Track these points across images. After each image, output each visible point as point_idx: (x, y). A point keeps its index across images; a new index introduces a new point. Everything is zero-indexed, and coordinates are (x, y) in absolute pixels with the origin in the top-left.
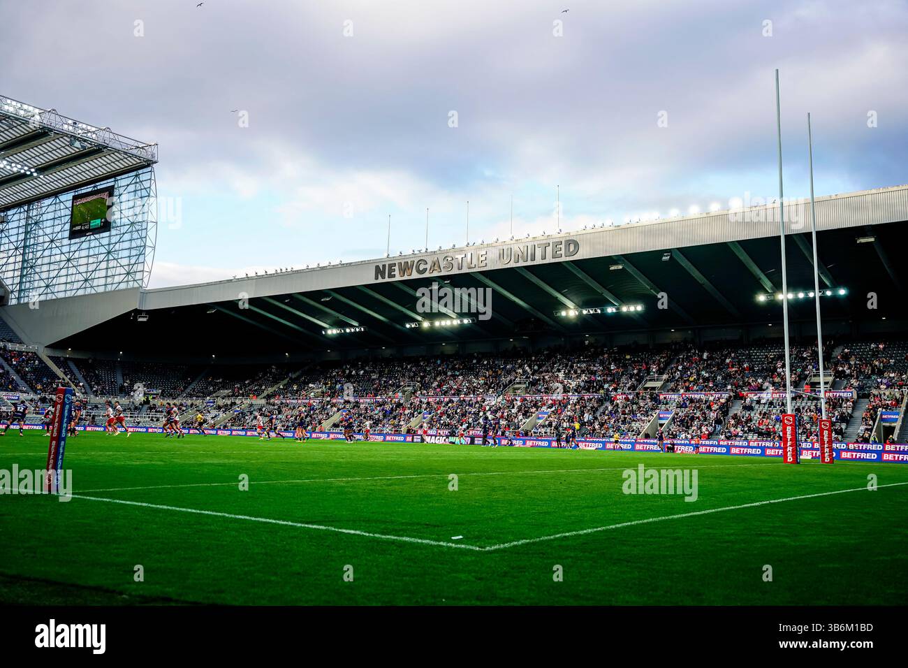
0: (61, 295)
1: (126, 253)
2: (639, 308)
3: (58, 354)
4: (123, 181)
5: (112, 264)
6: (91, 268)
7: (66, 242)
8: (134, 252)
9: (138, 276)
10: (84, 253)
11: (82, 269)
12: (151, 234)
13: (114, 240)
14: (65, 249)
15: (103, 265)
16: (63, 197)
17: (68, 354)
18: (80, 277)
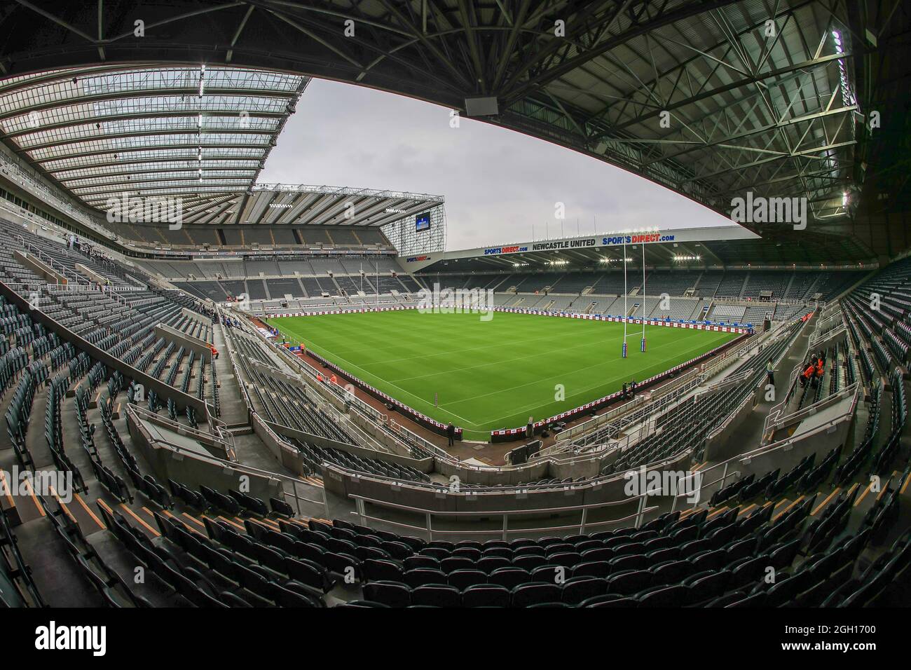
0: (416, 254)
1: (437, 238)
2: (631, 260)
3: (417, 275)
4: (433, 210)
5: (432, 242)
6: (425, 243)
7: (415, 233)
8: (439, 237)
9: (442, 247)
10: (422, 238)
11: (422, 244)
12: (445, 230)
13: (432, 232)
14: (415, 236)
15: (429, 242)
16: (412, 216)
17: (421, 275)
18: (421, 247)
